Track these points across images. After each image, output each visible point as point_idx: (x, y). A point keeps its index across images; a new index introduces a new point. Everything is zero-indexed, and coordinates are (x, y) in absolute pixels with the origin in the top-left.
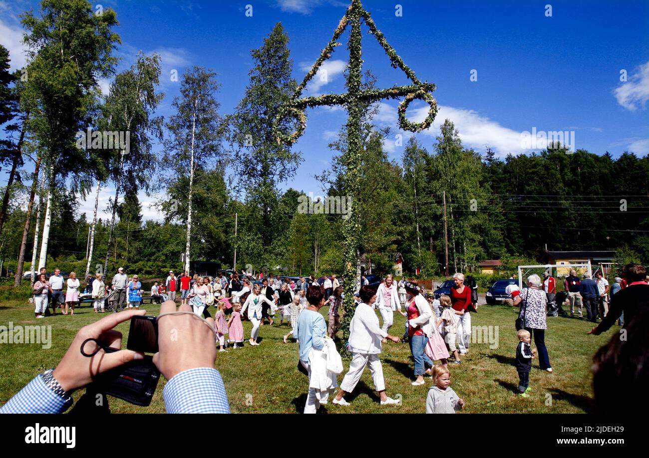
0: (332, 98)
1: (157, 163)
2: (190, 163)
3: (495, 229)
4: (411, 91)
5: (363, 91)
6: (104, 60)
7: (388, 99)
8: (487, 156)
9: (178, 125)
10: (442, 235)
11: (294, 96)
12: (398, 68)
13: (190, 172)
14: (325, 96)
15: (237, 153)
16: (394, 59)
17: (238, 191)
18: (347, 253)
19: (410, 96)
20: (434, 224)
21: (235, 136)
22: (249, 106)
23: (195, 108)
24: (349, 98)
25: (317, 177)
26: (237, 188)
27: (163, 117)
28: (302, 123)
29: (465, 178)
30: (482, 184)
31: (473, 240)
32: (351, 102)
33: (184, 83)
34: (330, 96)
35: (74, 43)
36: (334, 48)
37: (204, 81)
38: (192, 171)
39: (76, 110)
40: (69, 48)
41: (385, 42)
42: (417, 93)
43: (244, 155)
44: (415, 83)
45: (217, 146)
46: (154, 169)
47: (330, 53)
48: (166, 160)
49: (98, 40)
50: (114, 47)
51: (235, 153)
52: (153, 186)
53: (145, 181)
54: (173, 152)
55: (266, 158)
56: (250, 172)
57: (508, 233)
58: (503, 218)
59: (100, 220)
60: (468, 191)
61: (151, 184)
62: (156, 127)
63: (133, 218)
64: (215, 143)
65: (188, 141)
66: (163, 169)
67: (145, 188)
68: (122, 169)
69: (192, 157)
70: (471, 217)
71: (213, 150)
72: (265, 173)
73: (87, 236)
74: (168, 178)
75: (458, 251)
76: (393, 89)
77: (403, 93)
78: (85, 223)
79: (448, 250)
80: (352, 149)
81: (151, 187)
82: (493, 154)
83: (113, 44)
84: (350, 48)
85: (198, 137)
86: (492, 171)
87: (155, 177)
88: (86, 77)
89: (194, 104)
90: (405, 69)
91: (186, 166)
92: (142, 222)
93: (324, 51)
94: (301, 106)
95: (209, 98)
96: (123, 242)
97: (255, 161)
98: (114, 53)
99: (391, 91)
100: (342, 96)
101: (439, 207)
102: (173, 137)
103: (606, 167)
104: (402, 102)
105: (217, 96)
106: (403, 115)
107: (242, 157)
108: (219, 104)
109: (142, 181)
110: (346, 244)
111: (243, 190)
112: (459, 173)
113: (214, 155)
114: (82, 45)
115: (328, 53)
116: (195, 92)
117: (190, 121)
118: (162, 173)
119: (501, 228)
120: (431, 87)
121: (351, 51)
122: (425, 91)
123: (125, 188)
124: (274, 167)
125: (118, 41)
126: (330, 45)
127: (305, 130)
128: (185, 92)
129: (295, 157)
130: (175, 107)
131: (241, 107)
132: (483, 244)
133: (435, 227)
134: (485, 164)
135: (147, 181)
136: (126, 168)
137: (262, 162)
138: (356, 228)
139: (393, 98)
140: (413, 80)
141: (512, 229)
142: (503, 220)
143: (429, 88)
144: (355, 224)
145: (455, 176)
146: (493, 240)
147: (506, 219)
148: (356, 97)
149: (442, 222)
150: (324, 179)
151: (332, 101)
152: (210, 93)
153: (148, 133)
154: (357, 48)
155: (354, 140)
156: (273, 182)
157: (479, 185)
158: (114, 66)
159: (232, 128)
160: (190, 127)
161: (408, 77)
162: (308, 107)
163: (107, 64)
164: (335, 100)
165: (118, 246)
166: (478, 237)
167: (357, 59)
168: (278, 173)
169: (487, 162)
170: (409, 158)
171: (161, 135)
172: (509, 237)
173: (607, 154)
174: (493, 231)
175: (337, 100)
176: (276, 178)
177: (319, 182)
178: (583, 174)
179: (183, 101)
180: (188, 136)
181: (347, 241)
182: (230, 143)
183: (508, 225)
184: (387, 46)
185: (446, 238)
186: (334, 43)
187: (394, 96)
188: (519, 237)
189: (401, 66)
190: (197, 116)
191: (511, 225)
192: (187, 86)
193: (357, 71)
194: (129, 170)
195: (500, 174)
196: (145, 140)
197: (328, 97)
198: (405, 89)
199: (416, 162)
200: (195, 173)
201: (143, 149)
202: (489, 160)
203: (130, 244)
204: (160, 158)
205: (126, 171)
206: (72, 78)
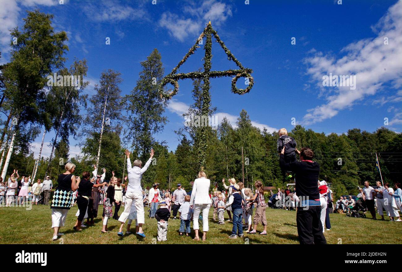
0: (195, 74)
1: (82, 121)
2: (102, 122)
3: (268, 169)
4: (239, 73)
5: (212, 70)
6: (57, 59)
7: (226, 76)
8: (263, 131)
9: (97, 101)
10: (241, 172)
11: (172, 73)
12: (232, 60)
13: (101, 127)
14: (190, 73)
15: (130, 117)
16: (230, 55)
17: (129, 138)
18: (201, 161)
19: (238, 75)
20: (236, 165)
21: (130, 107)
22: (139, 91)
23: (107, 92)
24: (205, 74)
25: (176, 132)
26: (129, 137)
27: (87, 95)
28: (176, 87)
29: (253, 141)
30: (261, 144)
31: (257, 175)
32: (206, 77)
33: (102, 78)
34: (193, 73)
35: (41, 47)
36: (196, 49)
37: (114, 77)
38: (103, 126)
39: (37, 83)
40: (37, 50)
41: (225, 46)
42: (243, 73)
43: (134, 118)
44: (241, 68)
45: (118, 114)
46: (80, 124)
47: (194, 51)
48: (88, 119)
49: (55, 48)
50: (65, 53)
51: (128, 117)
52: (79, 134)
53: (74, 130)
54: (93, 116)
55: (147, 120)
56: (137, 127)
57: (275, 172)
58: (272, 164)
59: (43, 158)
60: (254, 148)
61: (77, 133)
62: (83, 100)
63: (64, 156)
64: (118, 112)
65: (102, 110)
66: (86, 125)
67: (73, 134)
68: (61, 123)
69: (104, 119)
70: (256, 162)
71: (116, 116)
72: (146, 128)
73: (33, 167)
74: (88, 130)
75: (249, 181)
76: (229, 71)
77: (234, 73)
78: (33, 159)
79: (244, 180)
80: (205, 102)
81: (77, 134)
82: (266, 130)
83: (64, 51)
84: (205, 49)
85: (108, 108)
86: (266, 139)
87: (80, 129)
88: (46, 67)
89: (107, 89)
90: (236, 61)
91: (99, 124)
92: (69, 158)
93: (190, 50)
94: (176, 78)
95: (116, 87)
96: (55, 169)
97: (140, 122)
98: (64, 56)
99: (228, 72)
100: (200, 74)
101: (239, 156)
102: (93, 107)
103: (323, 139)
104: (234, 78)
105: (120, 86)
106: (234, 85)
107: (133, 119)
108: (121, 91)
109: (72, 130)
110: (200, 156)
111: (132, 138)
112: (250, 138)
113: (116, 119)
114: (45, 49)
115: (193, 51)
116: (108, 83)
117: (103, 99)
118: (85, 127)
119: (271, 169)
120: (250, 71)
121: (206, 50)
122: (247, 73)
123: (61, 134)
124: (151, 126)
125: (67, 49)
126: (194, 47)
127: (178, 92)
128: (102, 82)
129: (164, 119)
130: (96, 91)
131: (134, 91)
132: (262, 178)
133: (237, 167)
134: (262, 135)
135: (75, 130)
136: (63, 122)
137: (144, 122)
138: (207, 147)
139: (229, 76)
140: (240, 67)
141: (277, 170)
142: (272, 165)
143: (249, 72)
144: (206, 145)
145: (247, 139)
146: (268, 176)
147: (274, 164)
148: (208, 74)
149: (241, 165)
150: (179, 133)
151: (194, 76)
152: (116, 84)
153: (78, 103)
154: (209, 48)
155: (207, 97)
156: (150, 134)
157: (260, 145)
158: (63, 63)
159: (128, 102)
160: (103, 102)
161: (237, 65)
162: (180, 79)
163: (59, 61)
164: (196, 75)
165: (52, 172)
166: (260, 174)
167: (209, 54)
168: (153, 128)
169: (263, 134)
170: (223, 129)
171: (86, 105)
172: (275, 175)
173: (323, 133)
174: (268, 171)
175: (197, 75)
176: (151, 131)
177: (177, 135)
178: (311, 142)
179: (100, 88)
180: (102, 107)
181: (201, 154)
182: (127, 110)
183: (275, 168)
184: (226, 49)
185: (243, 173)
186: (196, 46)
187: (229, 75)
188: (281, 175)
189: (234, 59)
190: (108, 96)
191: (277, 168)
192: (104, 79)
193: (209, 60)
194: (65, 123)
195: (270, 140)
196: (76, 106)
197: (192, 74)
198: (236, 71)
199: (227, 131)
200: (104, 128)
201: (74, 112)
202: (265, 133)
203: (59, 171)
204: (85, 117)
205: (63, 124)
206: (37, 65)
